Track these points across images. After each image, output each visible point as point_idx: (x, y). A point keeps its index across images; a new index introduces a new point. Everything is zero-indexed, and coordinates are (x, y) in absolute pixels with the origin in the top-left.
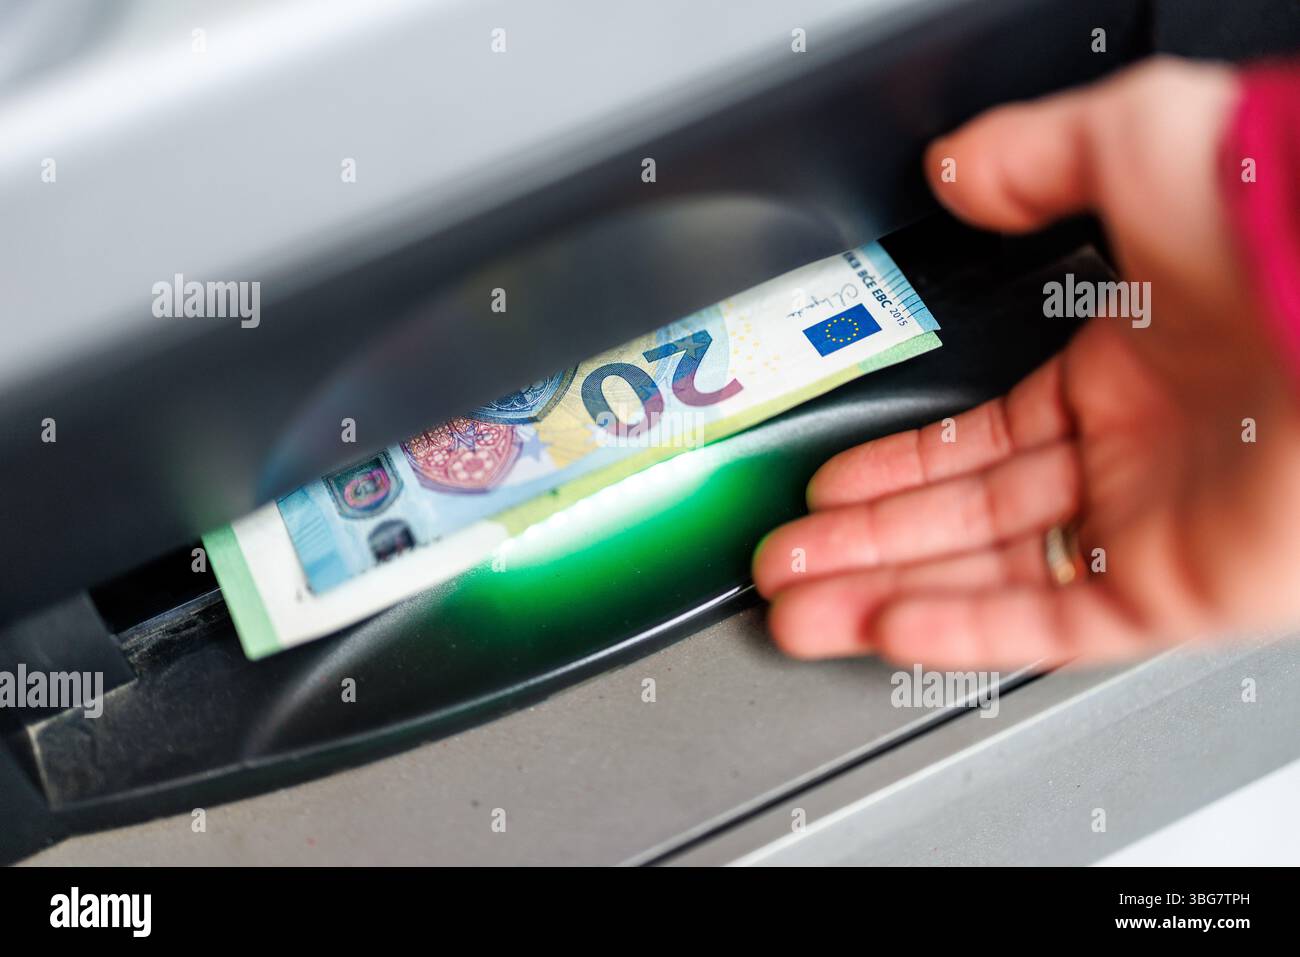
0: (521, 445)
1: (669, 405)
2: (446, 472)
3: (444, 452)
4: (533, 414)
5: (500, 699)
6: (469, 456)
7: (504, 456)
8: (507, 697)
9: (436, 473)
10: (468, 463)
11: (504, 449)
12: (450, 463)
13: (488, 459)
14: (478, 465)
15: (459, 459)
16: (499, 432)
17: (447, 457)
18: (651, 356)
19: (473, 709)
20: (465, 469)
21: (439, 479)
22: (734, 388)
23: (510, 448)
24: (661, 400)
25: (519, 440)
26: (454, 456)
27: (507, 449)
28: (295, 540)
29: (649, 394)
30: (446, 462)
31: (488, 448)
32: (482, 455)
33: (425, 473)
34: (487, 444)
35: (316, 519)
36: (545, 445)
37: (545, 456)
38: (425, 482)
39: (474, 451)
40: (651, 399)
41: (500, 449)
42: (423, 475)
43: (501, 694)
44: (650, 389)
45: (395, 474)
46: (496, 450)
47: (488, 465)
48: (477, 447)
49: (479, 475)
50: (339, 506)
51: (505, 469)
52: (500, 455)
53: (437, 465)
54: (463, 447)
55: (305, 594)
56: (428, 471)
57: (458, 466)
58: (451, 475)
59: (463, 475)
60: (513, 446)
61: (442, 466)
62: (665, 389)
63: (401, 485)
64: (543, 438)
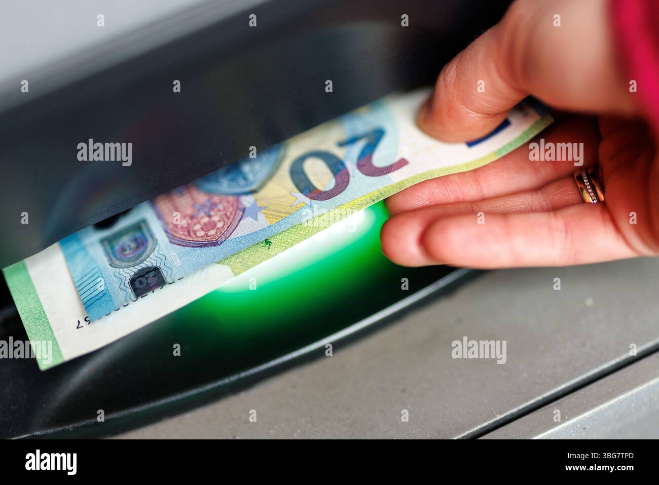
0: (244, 210)
1: (354, 177)
2: (189, 232)
3: (188, 218)
4: (253, 187)
5: (219, 387)
6: (206, 220)
7: (232, 218)
8: (226, 385)
9: (181, 233)
10: (205, 224)
11: (231, 214)
12: (192, 225)
13: (219, 221)
14: (213, 225)
15: (199, 223)
16: (228, 202)
17: (190, 221)
18: (342, 144)
19: (200, 394)
20: (202, 229)
21: (183, 237)
22: (403, 163)
23: (236, 212)
24: (348, 174)
25: (243, 207)
26: (195, 221)
27: (233, 213)
28: (77, 284)
29: (339, 170)
30: (189, 225)
31: (220, 213)
32: (215, 219)
33: (174, 234)
34: (219, 211)
35: (94, 268)
36: (261, 208)
37: (261, 216)
38: (174, 240)
39: (210, 216)
40: (340, 173)
41: (229, 214)
42: (172, 235)
43: (220, 383)
44: (340, 167)
45: (152, 236)
46: (226, 215)
47: (220, 225)
48: (212, 213)
49: (212, 232)
50: (110, 259)
51: (232, 226)
52: (228, 218)
53: (182, 227)
54: (202, 214)
55: (83, 323)
56: (175, 232)
57: (197, 227)
58: (192, 234)
59: (202, 233)
60: (238, 211)
61: (186, 228)
62: (351, 166)
63: (155, 242)
64: (259, 204)
